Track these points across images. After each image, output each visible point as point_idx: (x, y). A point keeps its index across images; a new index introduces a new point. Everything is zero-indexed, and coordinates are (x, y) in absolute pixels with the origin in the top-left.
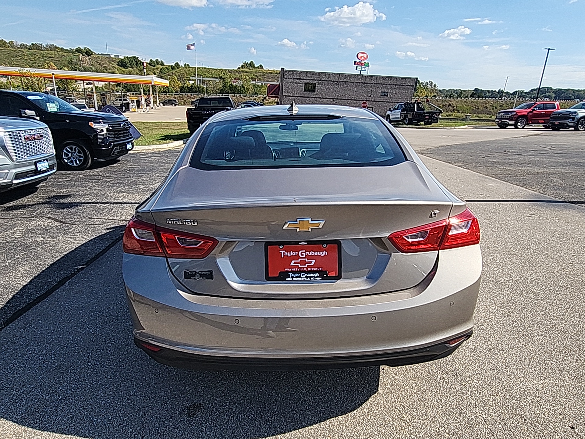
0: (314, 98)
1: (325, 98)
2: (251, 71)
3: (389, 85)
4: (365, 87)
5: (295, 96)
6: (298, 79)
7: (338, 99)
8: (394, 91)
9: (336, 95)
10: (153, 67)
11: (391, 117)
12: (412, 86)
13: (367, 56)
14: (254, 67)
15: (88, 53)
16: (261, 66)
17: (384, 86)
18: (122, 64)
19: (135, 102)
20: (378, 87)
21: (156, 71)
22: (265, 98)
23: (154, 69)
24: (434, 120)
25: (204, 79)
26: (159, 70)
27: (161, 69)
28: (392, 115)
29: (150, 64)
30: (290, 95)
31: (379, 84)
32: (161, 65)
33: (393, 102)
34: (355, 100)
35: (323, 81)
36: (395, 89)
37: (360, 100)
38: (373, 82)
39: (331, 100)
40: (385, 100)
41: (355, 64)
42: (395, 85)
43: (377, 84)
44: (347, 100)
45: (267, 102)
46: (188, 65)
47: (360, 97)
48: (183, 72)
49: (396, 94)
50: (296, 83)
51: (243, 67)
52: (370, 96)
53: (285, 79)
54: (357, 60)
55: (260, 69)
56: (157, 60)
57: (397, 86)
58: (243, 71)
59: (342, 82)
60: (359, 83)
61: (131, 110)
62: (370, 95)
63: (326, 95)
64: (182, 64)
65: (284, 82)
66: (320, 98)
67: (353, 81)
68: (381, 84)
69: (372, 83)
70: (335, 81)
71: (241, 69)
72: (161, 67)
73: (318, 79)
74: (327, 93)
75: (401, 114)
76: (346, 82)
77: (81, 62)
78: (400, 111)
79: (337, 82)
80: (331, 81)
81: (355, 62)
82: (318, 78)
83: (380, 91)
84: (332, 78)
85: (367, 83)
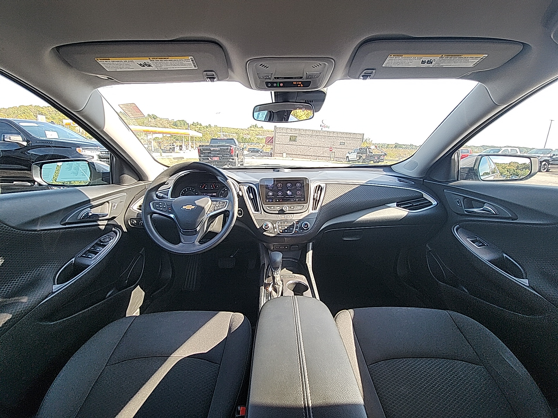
0: (296, 145)
1: (303, 146)
2: (256, 130)
3: (346, 138)
4: (329, 139)
5: (283, 144)
6: (285, 133)
7: (312, 146)
8: (348, 142)
9: (310, 144)
10: (195, 127)
12: (361, 139)
14: (258, 128)
15: (155, 117)
16: (262, 127)
17: (342, 138)
18: (175, 125)
19: (179, 146)
20: (338, 139)
21: (196, 129)
22: (264, 146)
23: (195, 128)
24: (381, 160)
25: (226, 134)
26: (198, 128)
27: (200, 128)
28: (350, 157)
29: (193, 125)
30: (280, 143)
32: (200, 125)
33: (348, 149)
35: (303, 134)
37: (326, 147)
38: (335, 136)
39: (307, 147)
40: (342, 148)
42: (350, 138)
43: (337, 137)
44: (318, 147)
45: (265, 148)
46: (216, 126)
48: (214, 130)
49: (350, 144)
50: (284, 136)
51: (251, 127)
52: (333, 145)
53: (277, 133)
55: (261, 129)
56: (197, 123)
57: (350, 139)
58: (251, 130)
59: (315, 135)
60: (326, 136)
61: (175, 152)
62: (333, 144)
63: (304, 143)
64: (212, 125)
65: (276, 135)
66: (300, 145)
67: (322, 135)
68: (340, 137)
69: (334, 137)
70: (310, 135)
71: (250, 129)
72: (200, 126)
73: (299, 133)
75: (357, 155)
77: (150, 123)
78: (356, 153)
80: (308, 135)
81: (321, 125)
83: (340, 142)
84: (308, 133)
85: (331, 136)
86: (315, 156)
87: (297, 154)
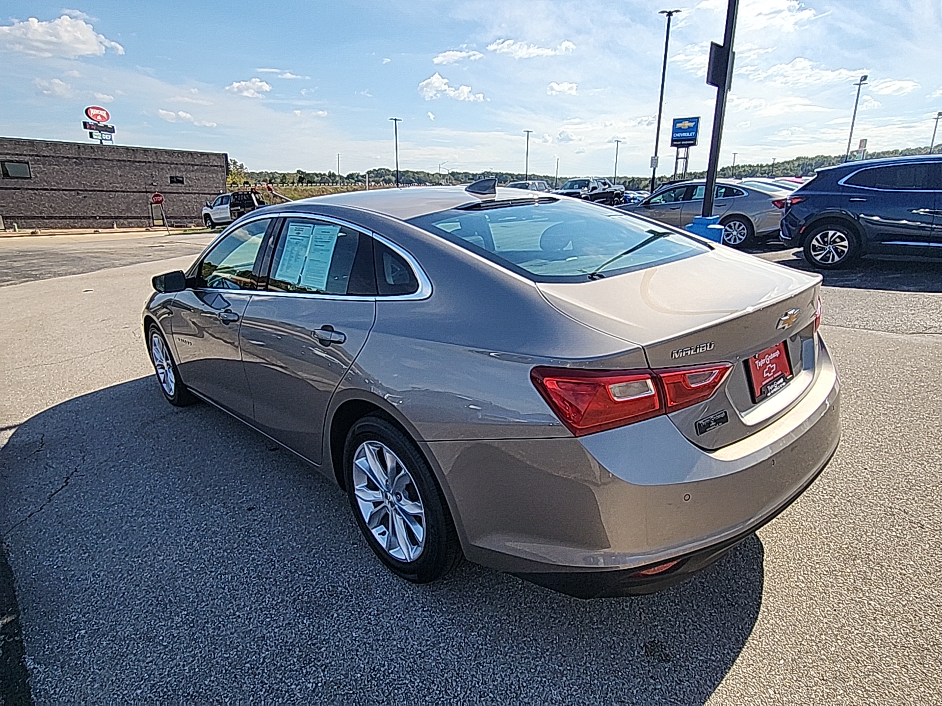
0: (32, 189)
1: (59, 190)
3: (182, 164)
4: (136, 168)
7: (86, 190)
8: (192, 175)
9: (80, 183)
11: (213, 217)
12: (221, 166)
13: (107, 114)
17: (172, 166)
20: (162, 169)
28: (213, 214)
31: (163, 163)
33: (195, 193)
34: (123, 192)
35: (44, 156)
36: (193, 171)
37: (134, 192)
38: (150, 159)
39: (73, 193)
40: (180, 191)
41: (85, 127)
42: (193, 165)
43: (158, 163)
44: (106, 191)
47: (133, 187)
49: (198, 180)
52: (152, 184)
54: (89, 120)
57: (196, 167)
59: (89, 159)
60: (124, 161)
62: (150, 182)
63: (58, 183)
67: (110, 158)
68: (167, 163)
69: (150, 162)
70: (74, 158)
73: (31, 153)
74: (61, 180)
75: (231, 211)
76: (96, 159)
78: (228, 205)
79: (76, 158)
80: (64, 157)
81: (85, 123)
82: (31, 150)
83: (168, 175)
84: (63, 152)
85: (139, 162)
86: (104, 218)
87: (43, 215)
